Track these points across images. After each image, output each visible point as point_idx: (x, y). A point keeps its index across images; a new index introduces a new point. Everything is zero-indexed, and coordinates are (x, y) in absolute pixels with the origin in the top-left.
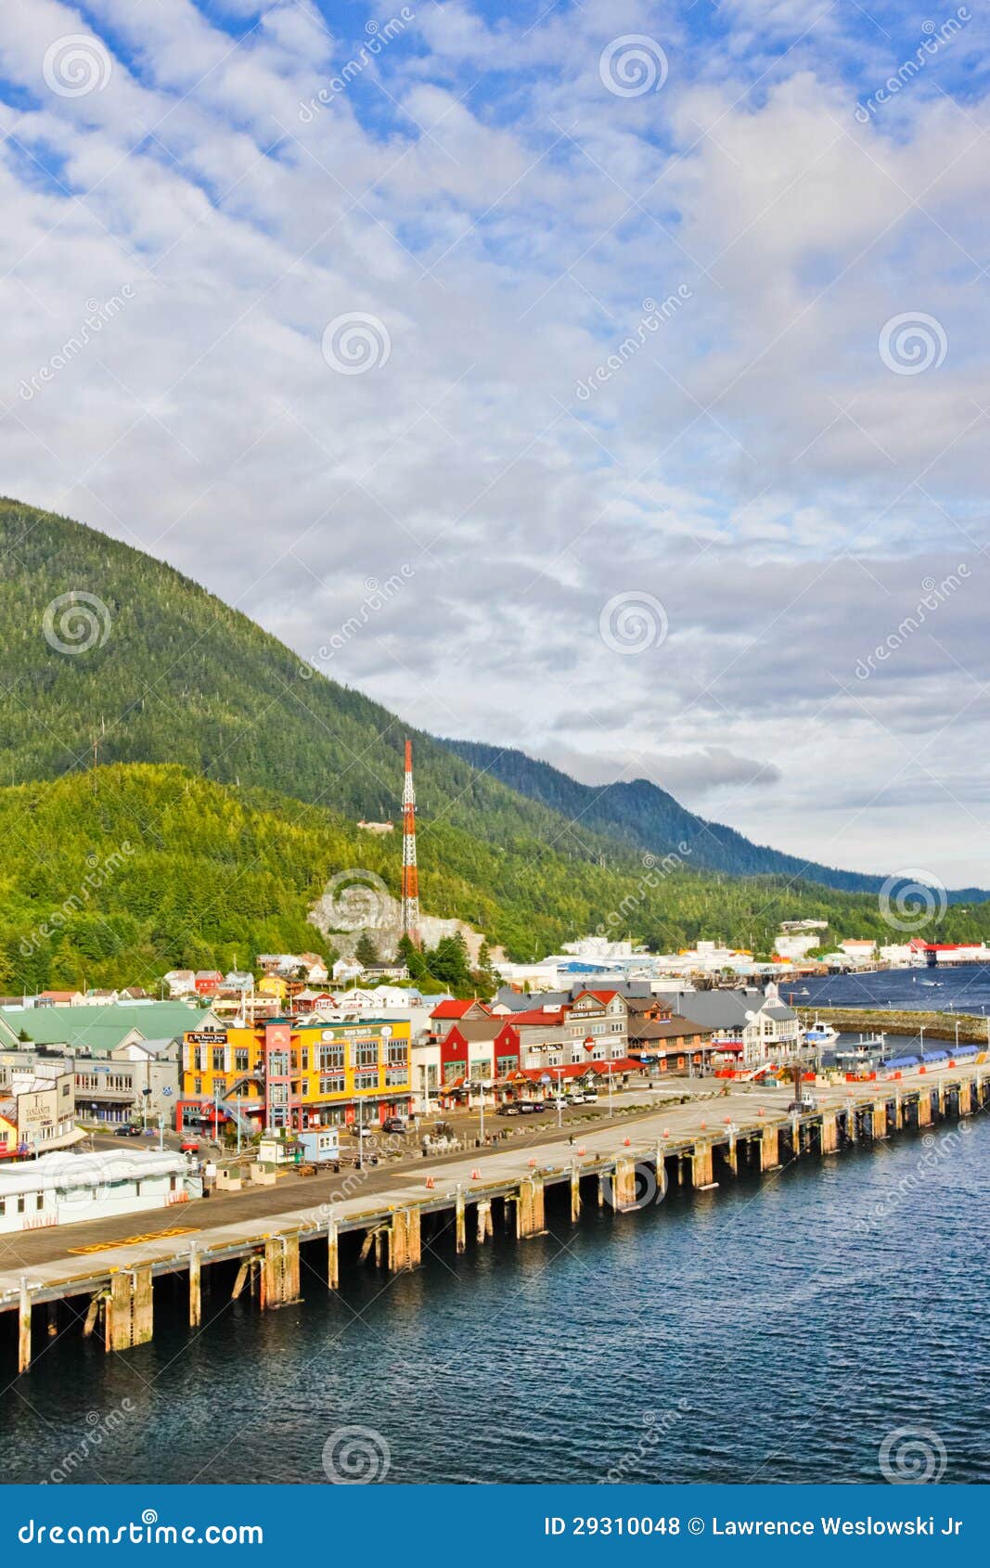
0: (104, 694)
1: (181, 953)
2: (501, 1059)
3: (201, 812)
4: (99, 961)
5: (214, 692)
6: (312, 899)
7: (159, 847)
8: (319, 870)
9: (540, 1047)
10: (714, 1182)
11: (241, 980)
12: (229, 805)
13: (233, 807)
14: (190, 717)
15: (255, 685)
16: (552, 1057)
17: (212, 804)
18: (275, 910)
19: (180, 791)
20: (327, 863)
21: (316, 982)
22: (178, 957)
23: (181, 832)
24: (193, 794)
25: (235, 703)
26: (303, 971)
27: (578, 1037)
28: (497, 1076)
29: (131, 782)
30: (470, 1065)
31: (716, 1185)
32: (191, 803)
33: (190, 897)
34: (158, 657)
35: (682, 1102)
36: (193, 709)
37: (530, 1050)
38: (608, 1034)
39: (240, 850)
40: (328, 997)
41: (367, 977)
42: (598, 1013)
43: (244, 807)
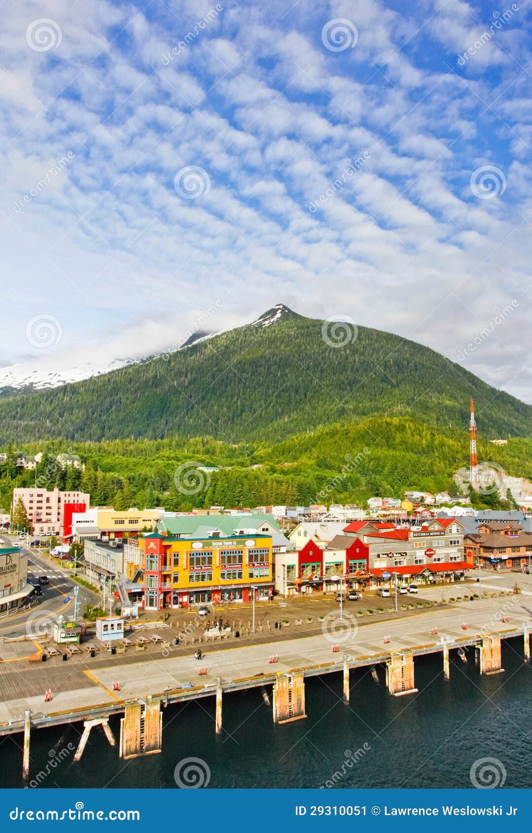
0: (401, 395)
1: (378, 490)
2: (351, 562)
3: (413, 435)
4: (342, 493)
5: (443, 393)
6: (456, 469)
7: (394, 448)
8: (460, 458)
9: (387, 554)
10: (415, 688)
11: (395, 502)
12: (425, 432)
13: (427, 433)
14: (432, 402)
15: (460, 390)
16: (398, 560)
17: (418, 432)
18: (433, 473)
19: (404, 427)
20: (463, 454)
21: (429, 503)
22: (377, 492)
23: (404, 442)
24: (410, 428)
25: (451, 396)
26: (422, 499)
27: (421, 548)
28: (347, 573)
29: (385, 424)
30: (324, 566)
31: (416, 690)
32: (409, 431)
33: (396, 468)
34: (422, 381)
35: (472, 599)
36: (434, 399)
37: (378, 556)
38: (447, 546)
39: (426, 450)
40: (428, 511)
41: (451, 502)
42: (438, 533)
43: (431, 433)
